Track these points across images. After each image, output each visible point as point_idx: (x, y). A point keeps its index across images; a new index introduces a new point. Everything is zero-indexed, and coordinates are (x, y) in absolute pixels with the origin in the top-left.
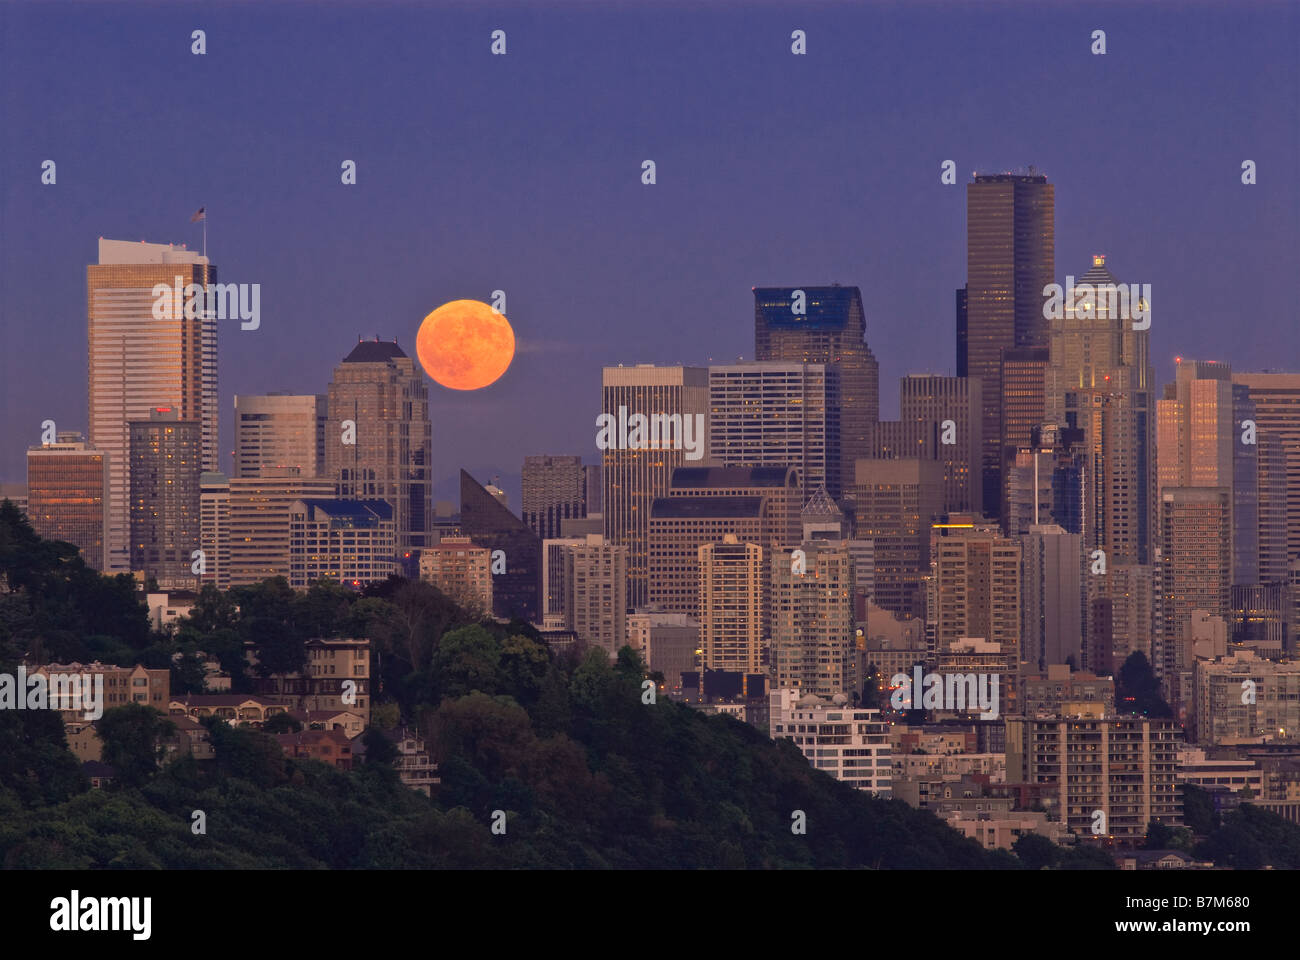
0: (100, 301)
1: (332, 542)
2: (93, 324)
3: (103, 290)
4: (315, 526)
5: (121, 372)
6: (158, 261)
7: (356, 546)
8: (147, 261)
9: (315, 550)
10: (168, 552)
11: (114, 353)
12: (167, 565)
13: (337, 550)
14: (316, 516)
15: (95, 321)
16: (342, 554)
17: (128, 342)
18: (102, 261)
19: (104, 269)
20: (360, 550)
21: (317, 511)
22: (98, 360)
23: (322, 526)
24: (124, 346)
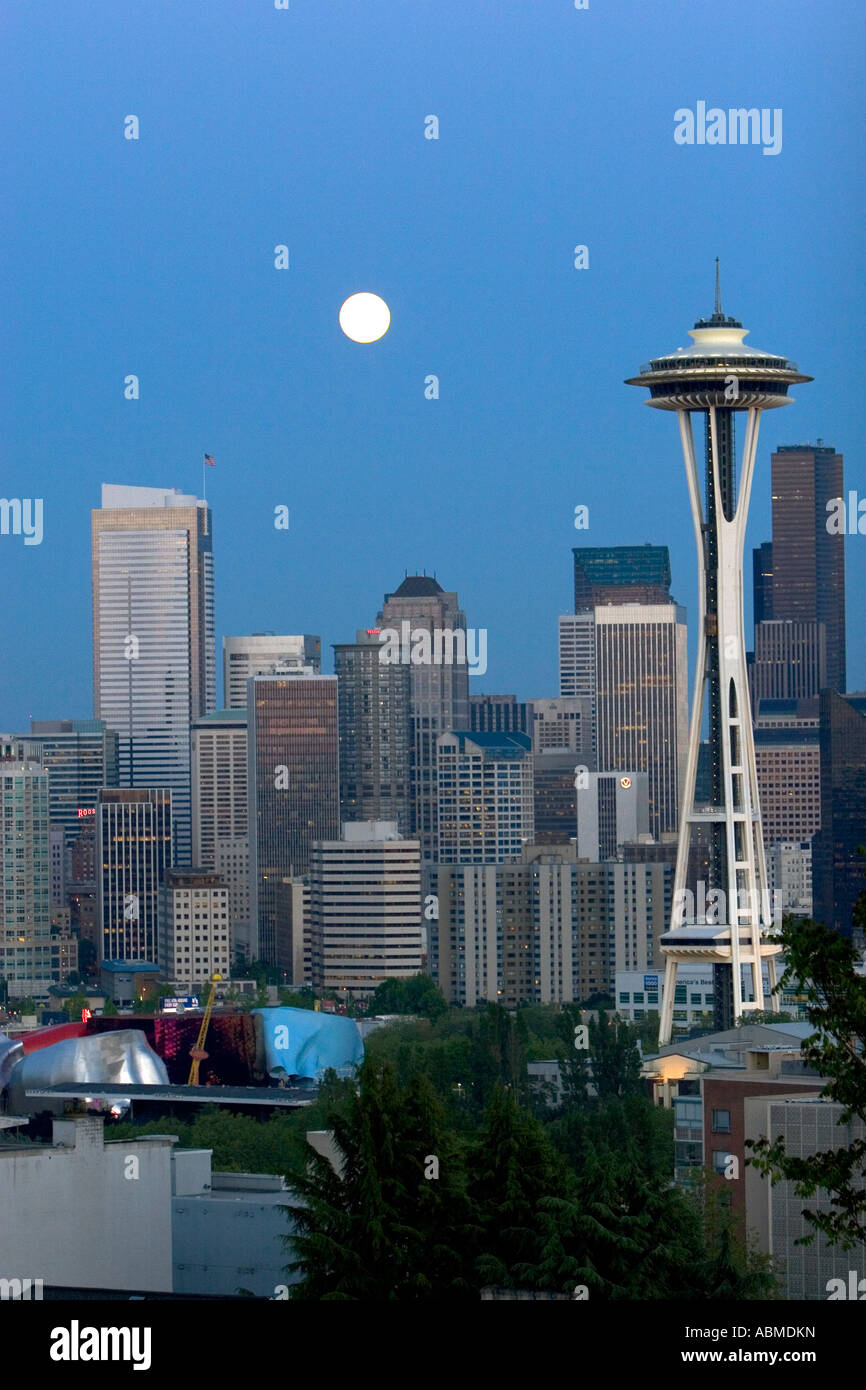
0: (105, 544)
1: (486, 775)
2: (98, 566)
3: (108, 533)
4: (467, 759)
5: (126, 612)
6: (161, 504)
7: (509, 780)
8: (148, 504)
9: (468, 784)
10: (383, 787)
11: (120, 594)
12: (381, 801)
13: (492, 784)
14: (467, 749)
15: (101, 562)
16: (496, 788)
17: (134, 583)
18: (105, 505)
19: (106, 514)
20: (512, 784)
21: (468, 742)
22: (104, 602)
23: (476, 759)
24: (130, 587)
